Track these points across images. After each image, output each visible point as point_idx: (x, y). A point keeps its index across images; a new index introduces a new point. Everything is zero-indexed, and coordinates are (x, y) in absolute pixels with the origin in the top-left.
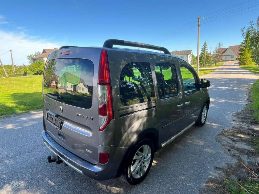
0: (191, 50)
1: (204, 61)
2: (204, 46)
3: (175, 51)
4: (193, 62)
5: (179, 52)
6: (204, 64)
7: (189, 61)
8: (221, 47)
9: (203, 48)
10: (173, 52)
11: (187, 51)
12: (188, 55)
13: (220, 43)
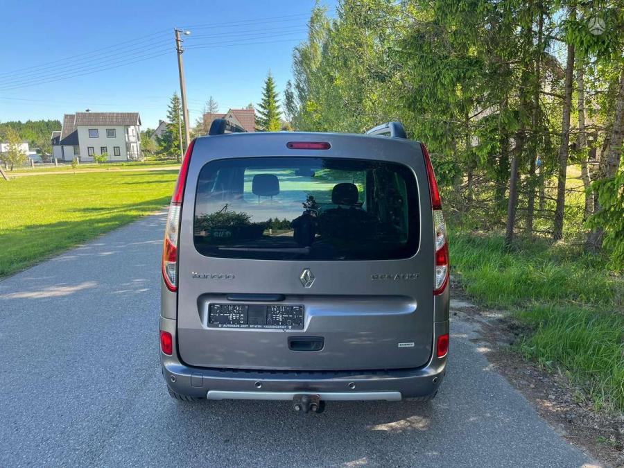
0: (137, 114)
1: (178, 146)
2: (172, 105)
3: (84, 111)
4: (144, 148)
5: (97, 115)
6: (180, 155)
7: (135, 145)
8: (215, 110)
9: (170, 109)
10: (78, 114)
11: (123, 116)
12: (129, 126)
13: (211, 101)
